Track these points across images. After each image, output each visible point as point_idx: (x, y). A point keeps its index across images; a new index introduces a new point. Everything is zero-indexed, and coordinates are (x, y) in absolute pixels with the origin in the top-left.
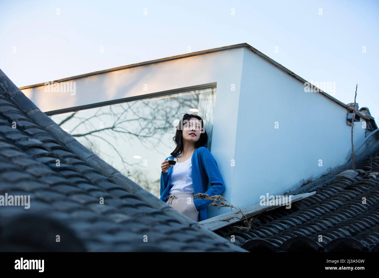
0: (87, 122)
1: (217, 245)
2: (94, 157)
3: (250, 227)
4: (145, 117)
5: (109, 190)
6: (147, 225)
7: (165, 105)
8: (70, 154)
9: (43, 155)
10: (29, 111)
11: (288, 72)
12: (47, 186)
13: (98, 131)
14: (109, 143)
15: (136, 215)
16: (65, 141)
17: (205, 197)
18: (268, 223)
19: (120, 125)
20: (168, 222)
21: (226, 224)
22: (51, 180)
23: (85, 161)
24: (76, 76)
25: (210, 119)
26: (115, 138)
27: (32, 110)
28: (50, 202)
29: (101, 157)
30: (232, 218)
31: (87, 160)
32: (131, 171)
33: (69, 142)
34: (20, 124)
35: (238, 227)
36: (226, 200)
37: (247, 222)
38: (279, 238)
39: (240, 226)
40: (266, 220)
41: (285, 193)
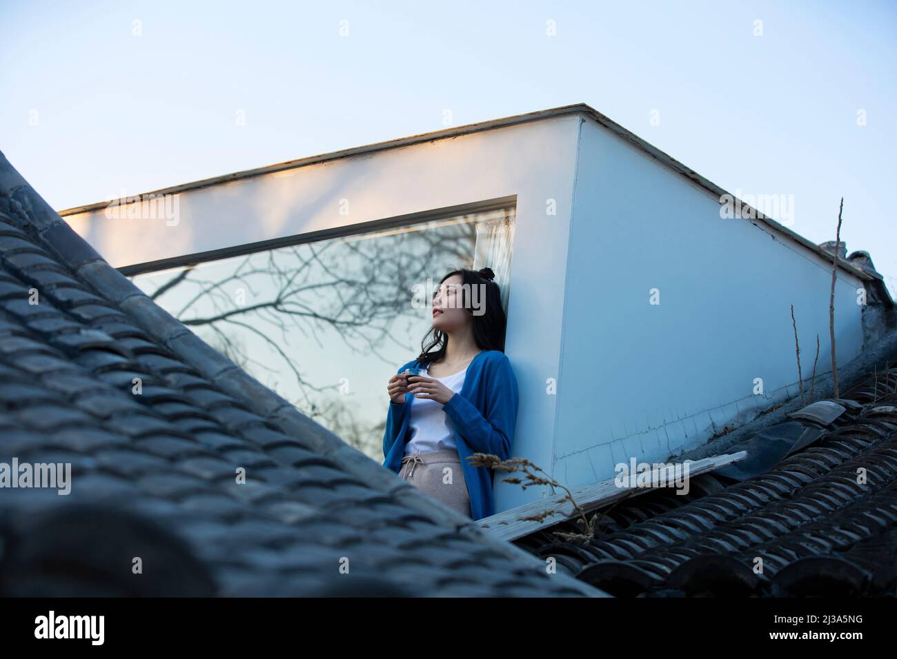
0: (216, 291)
1: (520, 573)
2: (233, 371)
3: (591, 535)
4: (350, 278)
5: (268, 448)
6: (358, 527)
7: (397, 250)
8: (178, 364)
9: (115, 368)
10: (81, 265)
11: (683, 169)
12: (123, 439)
13: (243, 311)
14: (269, 340)
15: (332, 504)
16: (165, 335)
17: (492, 462)
18: (634, 526)
19: (293, 298)
20: (405, 522)
21: (534, 527)
22: (134, 426)
23: (213, 381)
25: (502, 280)
26: (282, 326)
27: (88, 263)
28: (131, 476)
29: (249, 372)
30: (550, 514)
31: (218, 379)
32: (318, 404)
33: (174, 336)
34: (61, 295)
35: (563, 534)
36: (541, 470)
37: (585, 524)
38: (662, 559)
39: (568, 531)
40: (628, 519)
41: (672, 457)
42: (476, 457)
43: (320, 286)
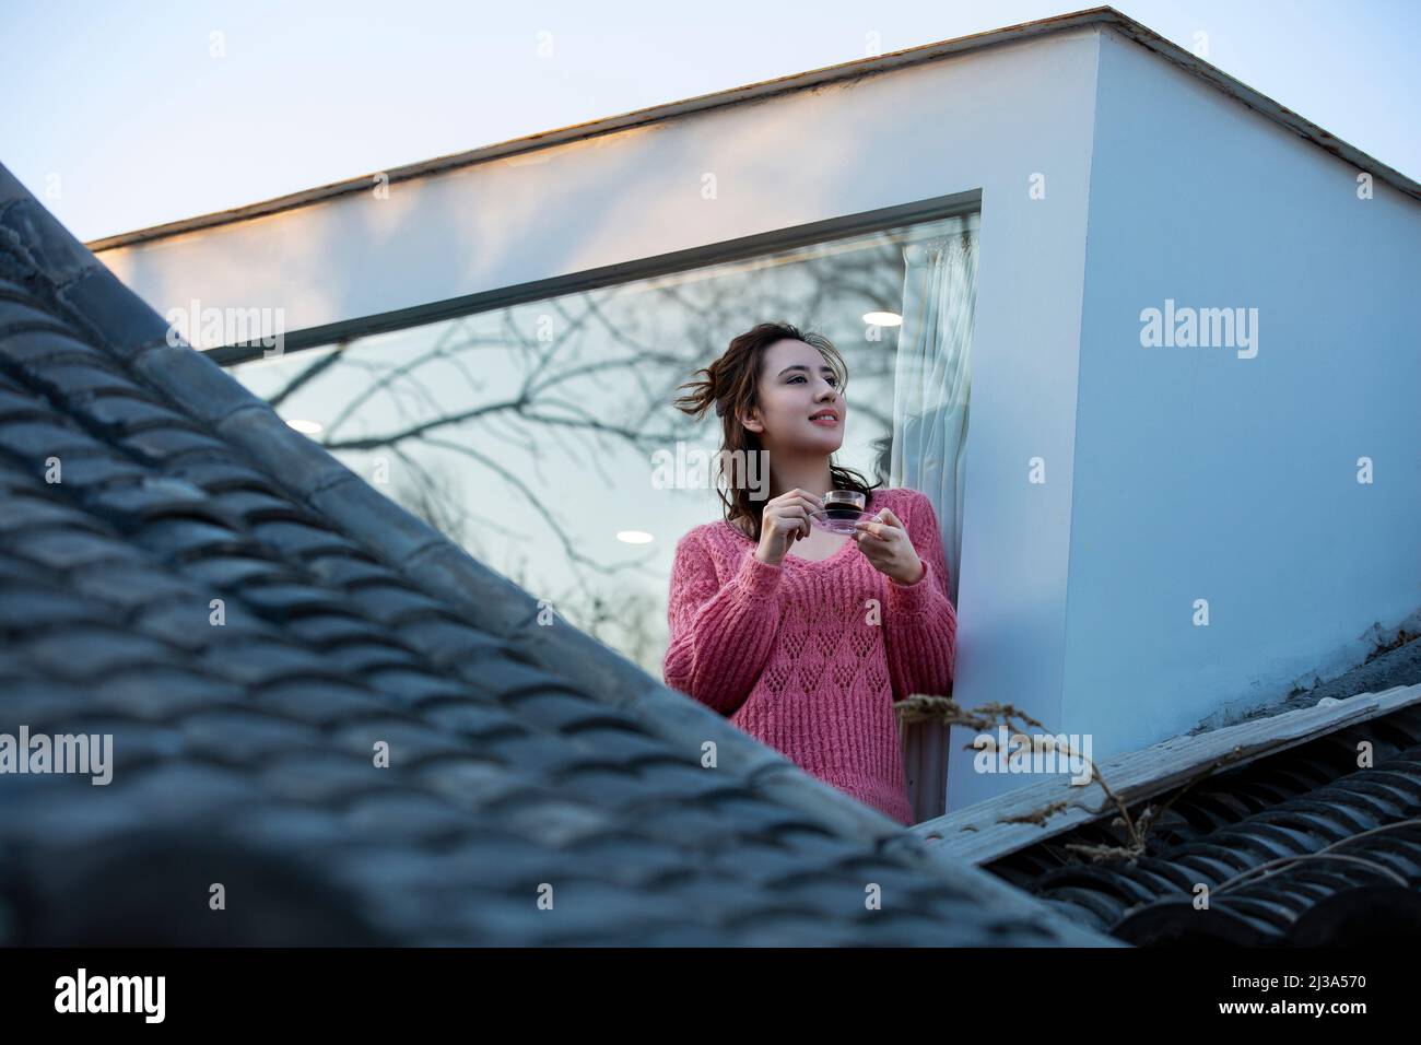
0: (401, 382)
1: (1000, 929)
2: (441, 549)
3: (1141, 849)
4: (662, 349)
5: (510, 698)
6: (685, 849)
7: (753, 292)
8: (332, 539)
9: (212, 551)
10: (140, 350)
11: (1306, 129)
12: (233, 692)
13: (457, 420)
14: (507, 476)
15: (637, 806)
16: (307, 484)
17: (943, 712)
18: (1223, 830)
19: (552, 392)
20: (775, 835)
21: (1029, 835)
22: (252, 666)
23: (402, 571)
24: (344, 183)
25: (957, 350)
26: (533, 448)
27: (154, 346)
28: (249, 765)
29: (470, 549)
30: (1059, 809)
31: (411, 565)
32: (606, 598)
33: (324, 485)
34: (104, 411)
35: (1085, 848)
36: (1038, 725)
37: (1127, 827)
38: (1280, 894)
39: (1095, 841)
40: (1213, 817)
41: (1296, 692)
42: (912, 703)
43: (604, 366)
